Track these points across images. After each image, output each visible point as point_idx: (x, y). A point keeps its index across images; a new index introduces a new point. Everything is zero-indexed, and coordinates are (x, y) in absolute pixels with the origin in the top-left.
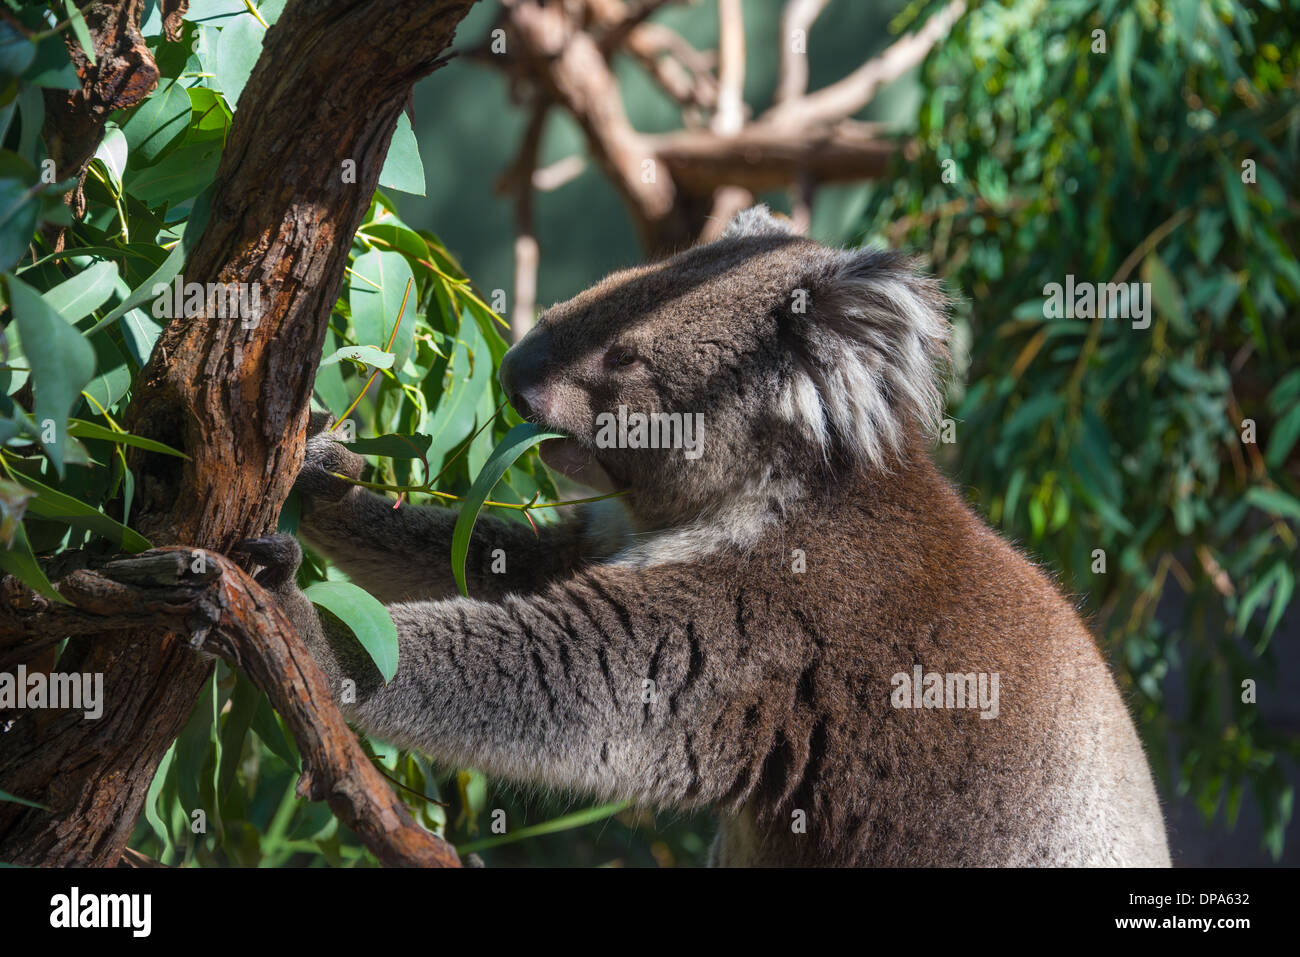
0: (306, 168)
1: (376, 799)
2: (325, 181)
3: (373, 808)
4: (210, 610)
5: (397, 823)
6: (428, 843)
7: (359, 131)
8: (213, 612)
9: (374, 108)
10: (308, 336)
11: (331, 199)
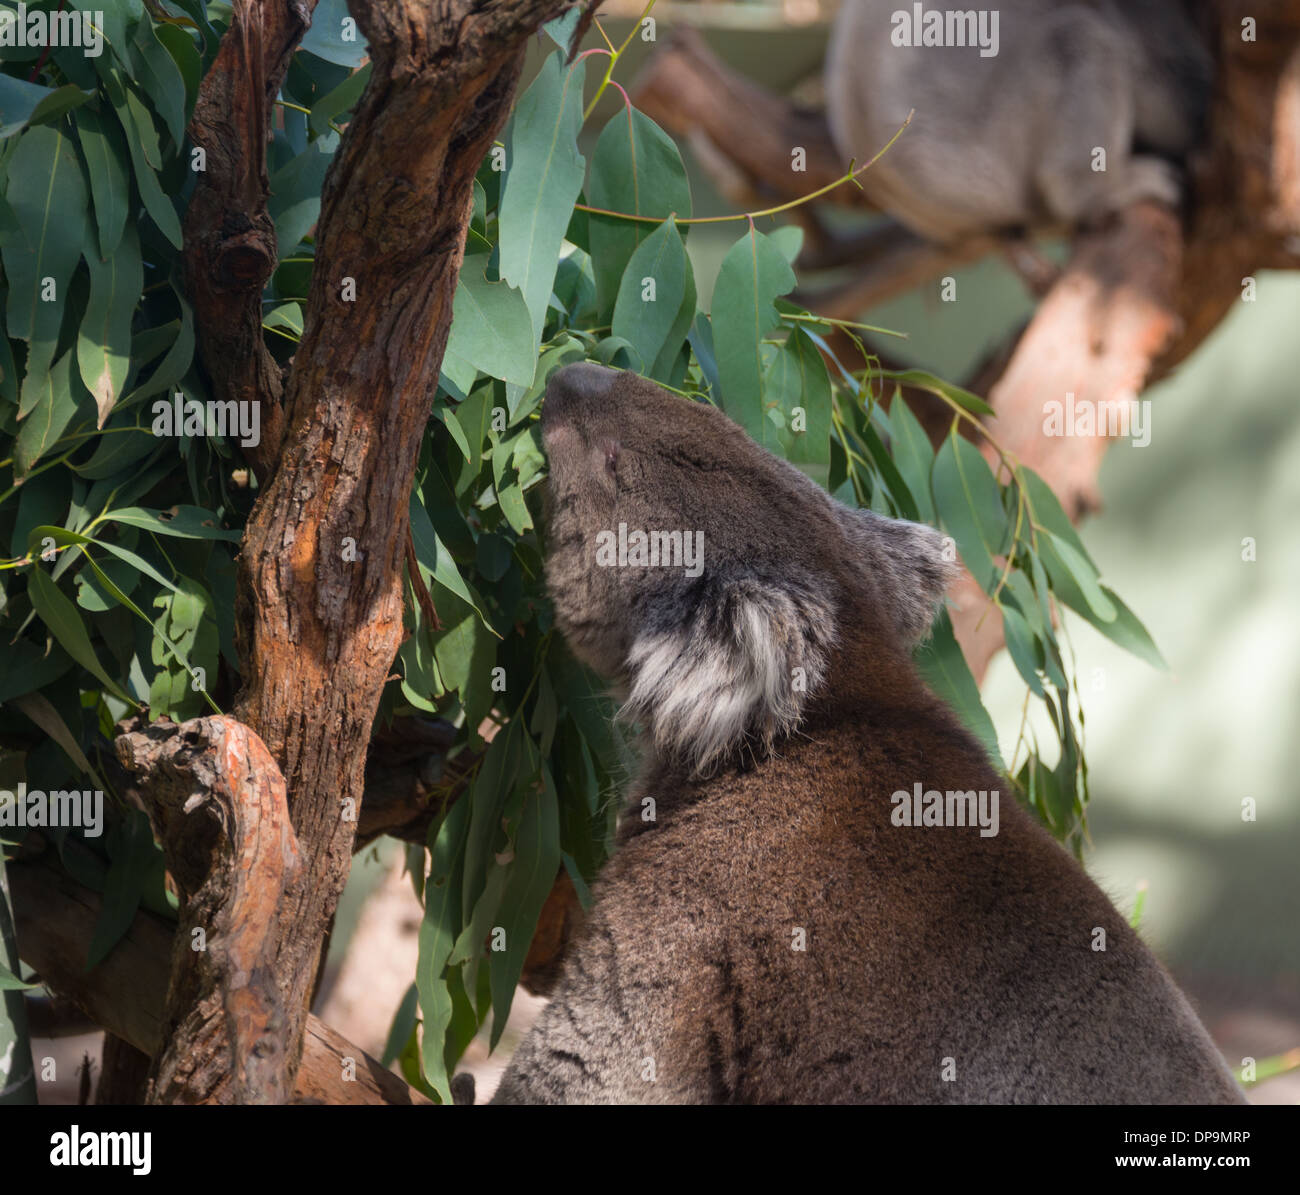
0: (333, 351)
1: (237, 960)
2: (350, 364)
3: (230, 968)
4: (201, 773)
5: (245, 983)
6: (253, 1003)
7: (379, 319)
8: (204, 777)
9: (388, 296)
10: (360, 523)
11: (358, 383)
